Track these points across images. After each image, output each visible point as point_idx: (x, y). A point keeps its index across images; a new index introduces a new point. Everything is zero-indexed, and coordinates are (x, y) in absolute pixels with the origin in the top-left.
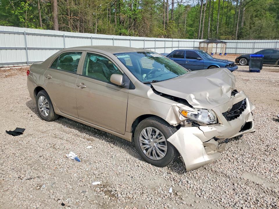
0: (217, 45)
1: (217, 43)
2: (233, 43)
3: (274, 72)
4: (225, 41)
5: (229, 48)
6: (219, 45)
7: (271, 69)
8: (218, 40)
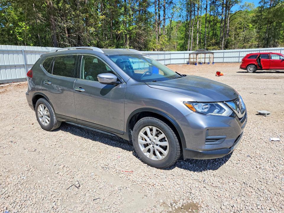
0: (205, 55)
1: (205, 53)
2: (220, 52)
3: (260, 78)
4: (213, 51)
5: (216, 58)
6: (207, 55)
7: (256, 76)
8: (206, 51)
